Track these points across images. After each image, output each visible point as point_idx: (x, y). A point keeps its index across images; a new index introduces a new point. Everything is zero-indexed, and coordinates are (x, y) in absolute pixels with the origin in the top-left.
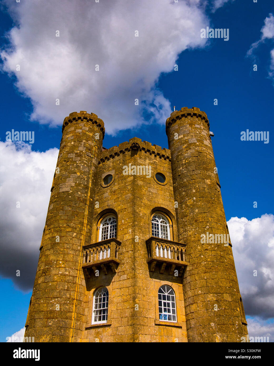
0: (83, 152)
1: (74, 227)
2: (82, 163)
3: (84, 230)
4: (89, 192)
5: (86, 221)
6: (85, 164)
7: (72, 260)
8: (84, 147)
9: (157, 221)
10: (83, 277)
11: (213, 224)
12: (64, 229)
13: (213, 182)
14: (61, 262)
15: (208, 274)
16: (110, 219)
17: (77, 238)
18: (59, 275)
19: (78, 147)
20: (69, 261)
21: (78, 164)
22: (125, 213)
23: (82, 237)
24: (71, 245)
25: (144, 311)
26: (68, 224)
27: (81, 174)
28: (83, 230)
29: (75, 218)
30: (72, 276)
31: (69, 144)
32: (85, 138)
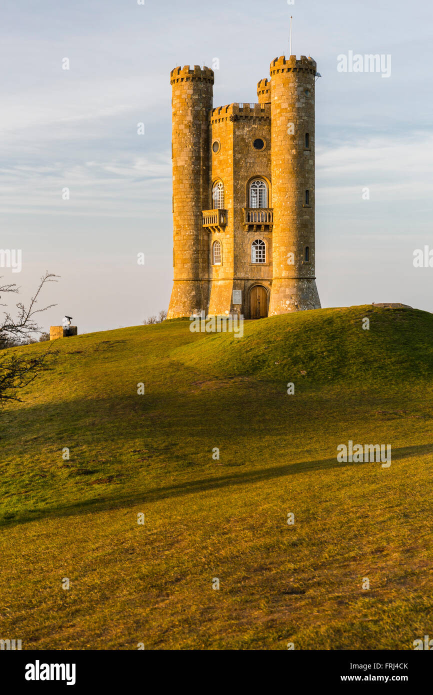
0: (191, 121)
2: (191, 135)
3: (201, 198)
4: (202, 161)
5: (201, 190)
6: (194, 134)
7: (194, 224)
8: (192, 115)
9: (256, 187)
10: (204, 233)
11: (291, 193)
12: (185, 200)
13: (299, 150)
14: (187, 226)
15: (283, 233)
16: (221, 185)
17: (196, 206)
18: (187, 235)
19: (185, 117)
21: (188, 137)
23: (200, 205)
24: (192, 213)
27: (192, 147)
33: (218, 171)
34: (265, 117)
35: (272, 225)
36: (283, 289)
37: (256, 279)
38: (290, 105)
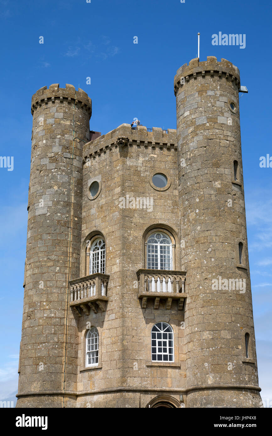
0: (59, 153)
1: (56, 259)
2: (59, 172)
3: (69, 261)
4: (72, 209)
5: (70, 250)
6: (63, 171)
7: (57, 300)
9: (156, 242)
10: (72, 316)
11: (217, 245)
12: (44, 263)
13: (225, 183)
14: (45, 304)
15: (205, 309)
16: (100, 242)
17: (61, 273)
18: (44, 318)
19: (51, 147)
20: (54, 301)
21: (54, 174)
22: (112, 237)
23: (67, 271)
24: (54, 282)
25: (133, 353)
26: (48, 257)
27: (59, 188)
28: (67, 261)
29: (56, 248)
30: (59, 318)
31: (40, 143)
32: (59, 131)
34: (169, 145)
35: (185, 299)
37: (159, 389)
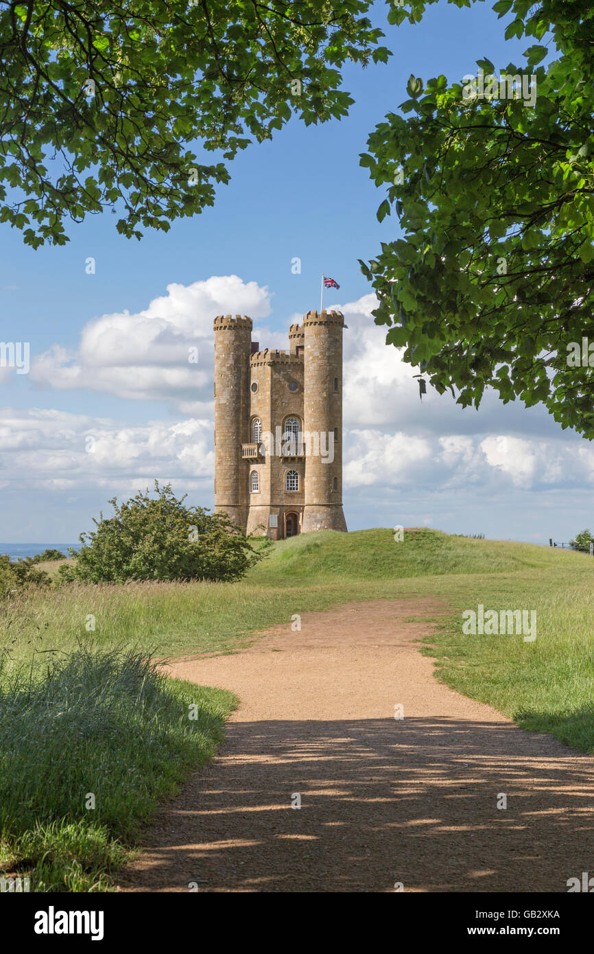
0: (233, 364)
1: (233, 432)
4: (241, 400)
8: (233, 359)
13: (329, 393)
14: (228, 458)
15: (314, 465)
18: (228, 466)
22: (265, 421)
23: (240, 438)
25: (276, 487)
26: (229, 430)
27: (233, 387)
29: (233, 424)
30: (236, 465)
31: (221, 356)
32: (233, 349)
33: (257, 409)
34: (299, 363)
35: (305, 458)
36: (314, 514)
37: (289, 505)
38: (321, 353)
